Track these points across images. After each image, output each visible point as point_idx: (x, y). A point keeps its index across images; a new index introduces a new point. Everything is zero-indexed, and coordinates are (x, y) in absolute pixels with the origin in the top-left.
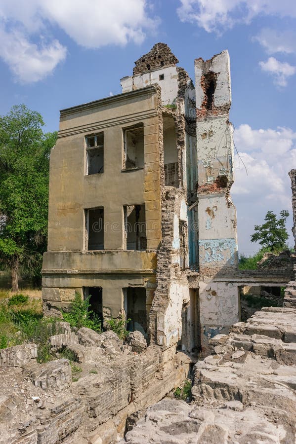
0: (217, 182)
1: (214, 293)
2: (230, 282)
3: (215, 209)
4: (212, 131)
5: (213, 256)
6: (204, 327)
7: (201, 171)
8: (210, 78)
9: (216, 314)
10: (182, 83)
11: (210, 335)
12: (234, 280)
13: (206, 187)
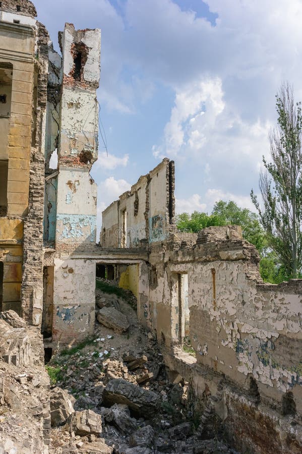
0: (80, 156)
1: (71, 271)
2: (89, 259)
3: (77, 183)
4: (79, 103)
5: (72, 232)
6: (58, 307)
7: (65, 141)
9: (72, 292)
10: (42, 41)
11: (64, 315)
12: (93, 257)
13: (69, 159)
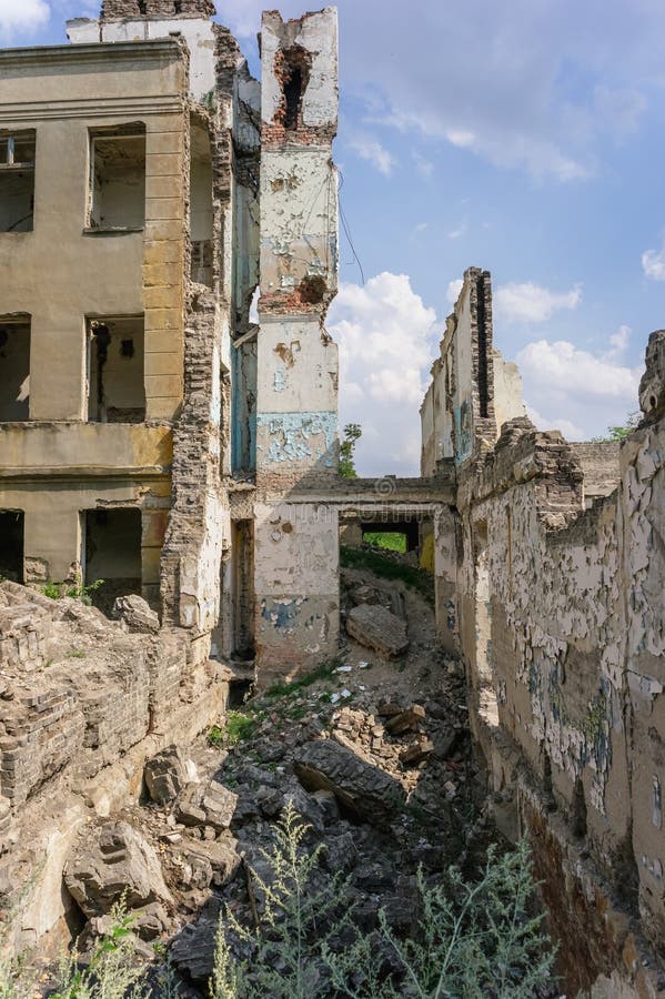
0: (301, 289)
1: (288, 528)
2: (323, 503)
3: (295, 347)
4: (295, 178)
5: (288, 448)
6: (264, 600)
7: (268, 263)
8: (295, 62)
9: (291, 572)
10: (225, 62)
11: (277, 617)
12: (332, 499)
13: (278, 299)
